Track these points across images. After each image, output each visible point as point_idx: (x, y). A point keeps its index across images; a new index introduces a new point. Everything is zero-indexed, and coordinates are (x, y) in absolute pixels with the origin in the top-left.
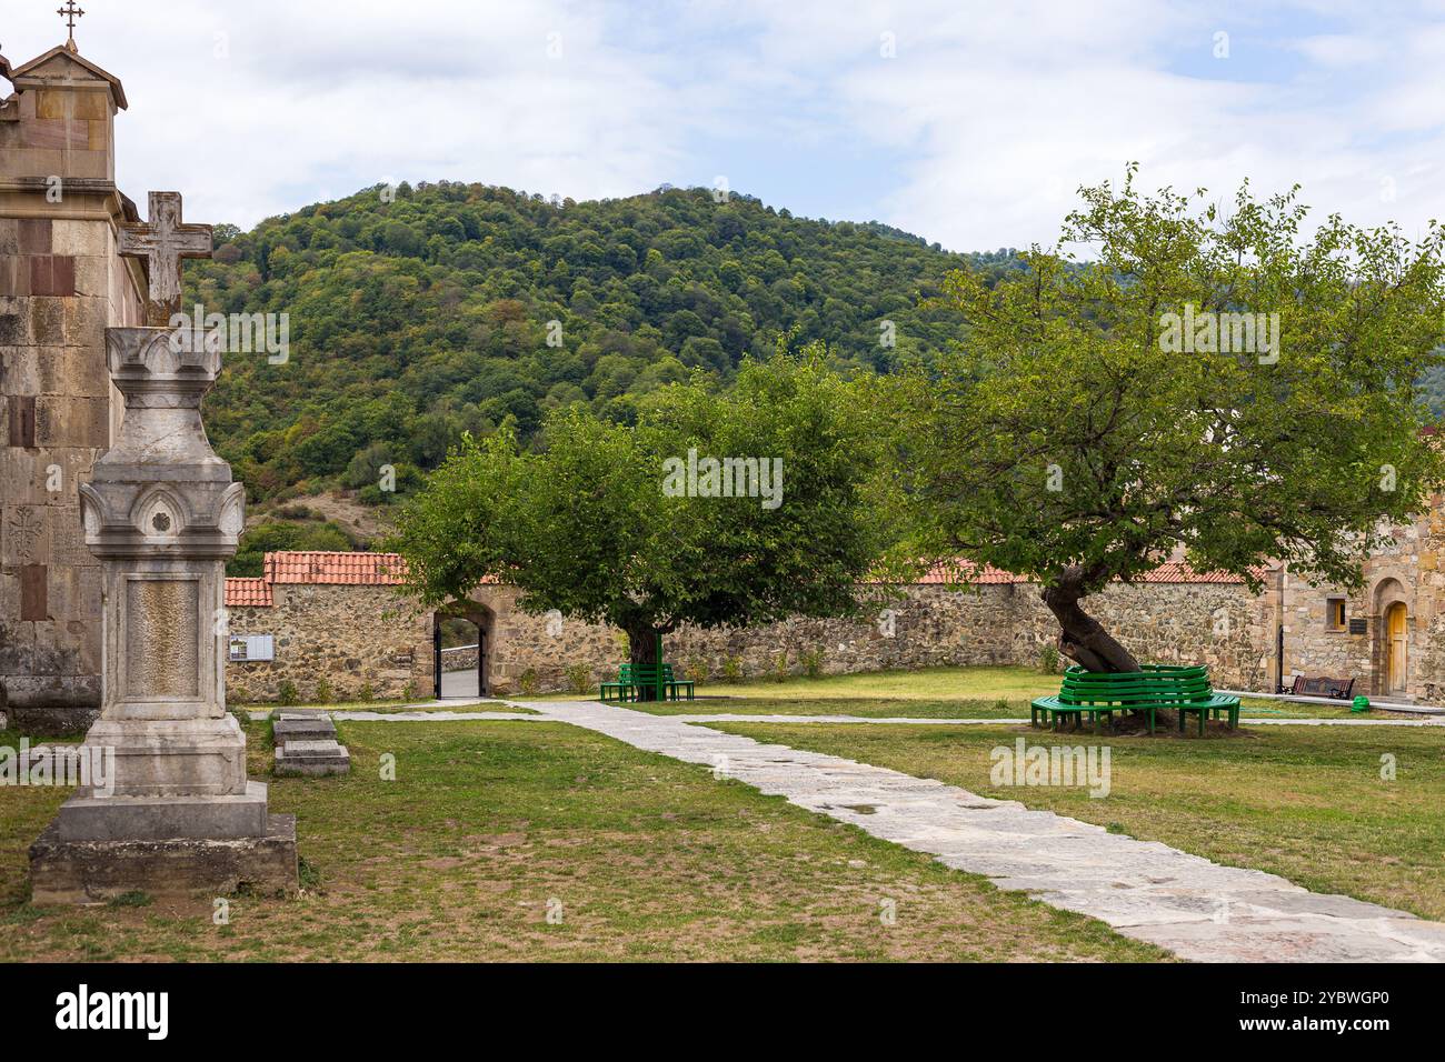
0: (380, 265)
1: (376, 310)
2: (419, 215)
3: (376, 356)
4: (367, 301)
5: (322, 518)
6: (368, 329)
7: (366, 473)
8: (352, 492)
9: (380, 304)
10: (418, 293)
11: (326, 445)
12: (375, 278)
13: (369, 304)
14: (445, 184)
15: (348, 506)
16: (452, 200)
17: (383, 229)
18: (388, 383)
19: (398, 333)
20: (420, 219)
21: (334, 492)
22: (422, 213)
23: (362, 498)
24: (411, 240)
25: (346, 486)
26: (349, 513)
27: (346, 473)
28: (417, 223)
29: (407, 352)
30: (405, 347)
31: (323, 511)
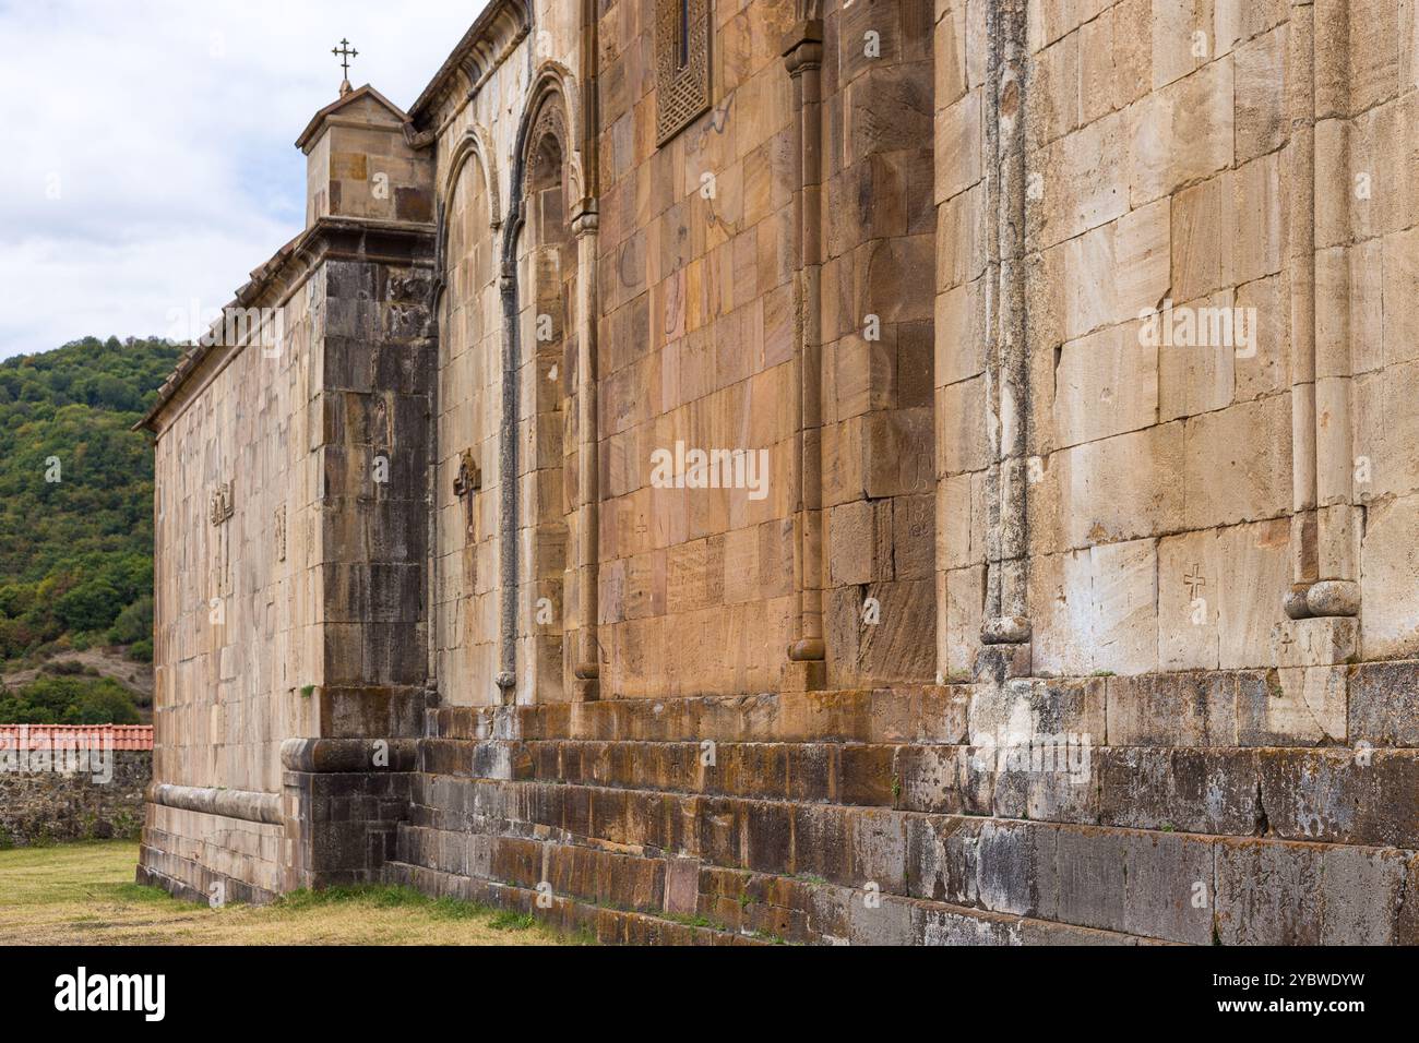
0: (104, 420)
1: (101, 465)
2: (131, 370)
3: (105, 511)
4: (92, 455)
5: (95, 674)
6: (95, 484)
7: (138, 628)
8: (122, 648)
9: (106, 458)
10: (144, 448)
11: (90, 600)
12: (100, 432)
13: (94, 459)
14: (154, 341)
15: (121, 662)
16: (162, 356)
17: (95, 383)
18: (118, 538)
19: (126, 488)
20: (133, 374)
21: (104, 647)
22: (134, 368)
23: (134, 654)
24: (125, 394)
25: (115, 641)
26: (122, 669)
27: (112, 629)
28: (130, 378)
29: (137, 508)
30: (134, 503)
31: (98, 667)
